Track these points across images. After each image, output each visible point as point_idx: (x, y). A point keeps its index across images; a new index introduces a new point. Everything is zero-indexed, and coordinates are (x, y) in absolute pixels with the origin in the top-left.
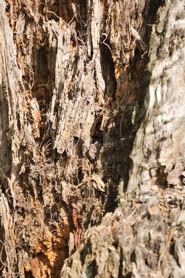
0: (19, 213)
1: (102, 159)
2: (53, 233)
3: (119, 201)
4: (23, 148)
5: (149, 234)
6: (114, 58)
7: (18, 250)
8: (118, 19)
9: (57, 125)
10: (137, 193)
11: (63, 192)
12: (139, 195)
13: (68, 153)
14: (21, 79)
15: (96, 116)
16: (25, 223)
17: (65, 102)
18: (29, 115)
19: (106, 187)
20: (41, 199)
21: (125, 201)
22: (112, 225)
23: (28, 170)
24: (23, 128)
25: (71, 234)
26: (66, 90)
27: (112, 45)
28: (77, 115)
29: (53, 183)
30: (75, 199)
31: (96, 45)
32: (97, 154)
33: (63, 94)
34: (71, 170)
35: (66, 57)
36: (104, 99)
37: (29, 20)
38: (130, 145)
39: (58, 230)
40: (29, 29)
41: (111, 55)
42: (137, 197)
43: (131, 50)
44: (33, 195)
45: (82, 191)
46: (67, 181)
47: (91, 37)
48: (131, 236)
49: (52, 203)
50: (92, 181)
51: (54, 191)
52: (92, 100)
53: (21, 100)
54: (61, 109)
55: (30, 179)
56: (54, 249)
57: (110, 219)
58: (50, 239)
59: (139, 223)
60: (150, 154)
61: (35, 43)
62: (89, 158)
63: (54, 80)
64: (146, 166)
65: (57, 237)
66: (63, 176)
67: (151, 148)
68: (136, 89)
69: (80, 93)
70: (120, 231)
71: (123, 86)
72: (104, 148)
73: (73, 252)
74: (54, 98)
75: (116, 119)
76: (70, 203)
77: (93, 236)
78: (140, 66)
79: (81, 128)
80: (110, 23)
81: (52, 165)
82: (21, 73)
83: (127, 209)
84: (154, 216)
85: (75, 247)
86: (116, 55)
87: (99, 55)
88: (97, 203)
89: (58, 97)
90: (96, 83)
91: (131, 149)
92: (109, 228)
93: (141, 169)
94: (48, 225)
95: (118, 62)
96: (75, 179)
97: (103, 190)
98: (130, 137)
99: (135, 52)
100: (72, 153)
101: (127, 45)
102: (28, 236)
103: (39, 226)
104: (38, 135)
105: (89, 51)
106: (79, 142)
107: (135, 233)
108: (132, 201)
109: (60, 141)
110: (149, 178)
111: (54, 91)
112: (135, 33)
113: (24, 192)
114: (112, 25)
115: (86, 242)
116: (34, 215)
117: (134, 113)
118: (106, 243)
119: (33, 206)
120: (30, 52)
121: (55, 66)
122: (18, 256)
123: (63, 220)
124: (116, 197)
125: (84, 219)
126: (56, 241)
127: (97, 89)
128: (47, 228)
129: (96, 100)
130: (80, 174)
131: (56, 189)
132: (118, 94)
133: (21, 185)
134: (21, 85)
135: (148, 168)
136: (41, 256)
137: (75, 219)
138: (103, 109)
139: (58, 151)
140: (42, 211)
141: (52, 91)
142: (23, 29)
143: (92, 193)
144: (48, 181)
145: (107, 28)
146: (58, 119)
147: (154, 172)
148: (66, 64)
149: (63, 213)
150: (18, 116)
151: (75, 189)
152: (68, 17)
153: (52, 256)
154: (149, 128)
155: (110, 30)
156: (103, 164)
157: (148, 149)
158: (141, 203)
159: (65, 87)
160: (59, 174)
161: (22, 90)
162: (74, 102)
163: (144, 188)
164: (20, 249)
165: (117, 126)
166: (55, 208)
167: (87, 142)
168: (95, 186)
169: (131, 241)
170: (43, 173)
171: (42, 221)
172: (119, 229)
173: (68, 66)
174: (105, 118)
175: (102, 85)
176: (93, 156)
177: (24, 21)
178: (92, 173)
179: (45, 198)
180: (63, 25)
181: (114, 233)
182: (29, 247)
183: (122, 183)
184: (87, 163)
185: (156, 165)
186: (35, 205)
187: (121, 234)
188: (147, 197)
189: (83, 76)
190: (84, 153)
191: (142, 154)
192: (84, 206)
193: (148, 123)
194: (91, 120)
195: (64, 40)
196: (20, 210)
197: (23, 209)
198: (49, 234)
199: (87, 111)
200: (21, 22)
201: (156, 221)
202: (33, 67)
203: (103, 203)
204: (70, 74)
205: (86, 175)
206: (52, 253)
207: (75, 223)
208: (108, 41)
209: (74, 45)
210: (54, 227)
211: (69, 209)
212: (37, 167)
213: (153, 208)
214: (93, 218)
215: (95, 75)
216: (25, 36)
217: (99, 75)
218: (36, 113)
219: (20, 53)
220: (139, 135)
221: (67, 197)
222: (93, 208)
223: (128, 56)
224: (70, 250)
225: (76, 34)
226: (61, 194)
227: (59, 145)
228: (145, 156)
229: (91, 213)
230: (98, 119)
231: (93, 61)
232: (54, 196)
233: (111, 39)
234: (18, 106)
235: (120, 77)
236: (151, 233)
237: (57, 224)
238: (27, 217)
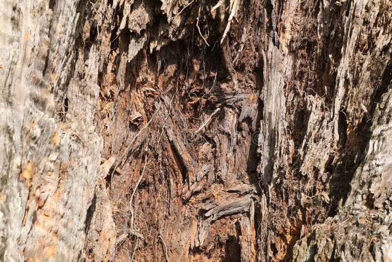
0: (272, 207)
1: (330, 183)
2: (291, 223)
3: (338, 211)
4: (280, 168)
5: (356, 235)
6: (348, 122)
7: (268, 229)
8: (354, 98)
9: (304, 157)
10: (352, 208)
11: (302, 199)
12: (353, 210)
13: (308, 176)
14: (286, 127)
15: (330, 156)
16: (275, 214)
17: (312, 145)
18: (287, 149)
19: (330, 201)
20: (287, 201)
21: (343, 212)
22: (331, 225)
23: (281, 182)
24: (283, 156)
25: (303, 226)
26: (313, 137)
27: (348, 114)
28: (318, 153)
29: (296, 193)
30: (309, 205)
31: (336, 112)
32: (327, 180)
33: (310, 139)
34: (308, 186)
35: (316, 117)
36: (337, 146)
37: (297, 94)
38: (351, 176)
39: (295, 223)
40: (296, 99)
41: (346, 120)
42: (351, 211)
43: (360, 118)
44: (282, 198)
45: (314, 201)
46: (305, 193)
47: (334, 107)
48: (344, 234)
49: (294, 205)
50: (322, 196)
51: (295, 198)
52: (329, 146)
53: (283, 140)
54: (308, 148)
55: (282, 188)
56: (290, 234)
57: (330, 221)
58: (289, 227)
59: (350, 227)
60: (364, 185)
61: (298, 107)
62: (322, 181)
63: (306, 130)
64: (360, 192)
65: (294, 226)
66: (303, 190)
67: (365, 181)
68: (360, 142)
69: (321, 140)
70: (336, 230)
71: (351, 140)
72: (333, 177)
73: (303, 237)
74: (304, 141)
75: (343, 159)
76: (305, 207)
77: (318, 229)
78: (365, 128)
79: (319, 161)
80: (348, 100)
81: (297, 181)
82: (286, 124)
83: (343, 217)
84: (361, 225)
85: (304, 234)
86: (349, 120)
87: (338, 119)
88: (323, 210)
89: (307, 141)
90: (333, 136)
91: (351, 179)
92: (329, 226)
93: (356, 193)
94: (289, 218)
95: (350, 124)
96: (310, 193)
97: (328, 203)
98: (352, 171)
99: (362, 120)
100: (311, 176)
101: (358, 115)
102: (276, 222)
103: (283, 217)
104: (291, 162)
105: (332, 115)
106: (316, 170)
107: (346, 233)
108: (347, 213)
109: (305, 167)
110: (361, 200)
111: (305, 137)
112: (364, 107)
113: (277, 195)
114: (350, 101)
115: (312, 232)
116: (281, 210)
117: (356, 156)
118: (326, 235)
119: (281, 205)
120: (294, 113)
121: (308, 122)
122: (268, 233)
123: (299, 217)
124: (336, 208)
125: (313, 219)
126: (293, 229)
127: (333, 139)
128: (288, 220)
129: (332, 146)
130: (314, 191)
131: (297, 197)
132: (347, 144)
133: (276, 191)
134: (285, 131)
135: (361, 193)
136: (282, 237)
137: (307, 218)
138: (335, 152)
139: (302, 174)
140: (287, 209)
141: (304, 137)
142: (292, 99)
143: (320, 203)
144: (293, 191)
145: (346, 102)
146: (305, 154)
147: (365, 197)
148: (315, 122)
149: (299, 212)
150: (280, 149)
151: (309, 199)
152: (321, 94)
153: (289, 237)
154: (366, 168)
155: (348, 104)
156: (330, 186)
157: (363, 181)
158: (353, 215)
159: (313, 135)
160: (301, 188)
161: (285, 134)
162: (317, 145)
163: (357, 206)
164: (270, 229)
165: (343, 164)
166: (295, 209)
167: (322, 171)
168: (323, 199)
169: (342, 237)
170: (290, 185)
171: (286, 216)
172: (336, 228)
173: (316, 123)
174: (336, 158)
175: (337, 137)
176: (324, 181)
177: (293, 94)
178: (322, 191)
179: (290, 201)
180: (317, 98)
181: (332, 230)
182: (276, 229)
183: (342, 200)
184: (320, 184)
185: (367, 192)
186: (283, 204)
187: (337, 231)
188: (358, 212)
189: (325, 130)
190: (319, 178)
191: (358, 184)
192: (314, 211)
193: (366, 164)
194: (326, 158)
195: (316, 107)
196: (273, 205)
197: (275, 205)
198: (289, 224)
199: (325, 152)
200: (292, 95)
201: (362, 228)
202: (294, 121)
203: (327, 211)
204: (317, 128)
205: (318, 191)
206: (289, 236)
207: (307, 220)
208: (345, 111)
209: (322, 111)
210: (293, 220)
211: (304, 211)
212: (288, 181)
213: (362, 219)
214: (319, 219)
215: (333, 130)
216: (293, 103)
217: (336, 131)
218: (292, 149)
219: (287, 113)
220: (358, 171)
221: (304, 203)
222: (320, 213)
223: (357, 122)
224: (301, 235)
225: (324, 104)
226: (300, 201)
227: (303, 169)
228: (360, 185)
229: (318, 216)
230: (331, 158)
231: (333, 121)
232: (295, 201)
233: (347, 110)
234: (281, 143)
235: (350, 134)
236: (358, 235)
237: (295, 219)
238: (277, 211)
